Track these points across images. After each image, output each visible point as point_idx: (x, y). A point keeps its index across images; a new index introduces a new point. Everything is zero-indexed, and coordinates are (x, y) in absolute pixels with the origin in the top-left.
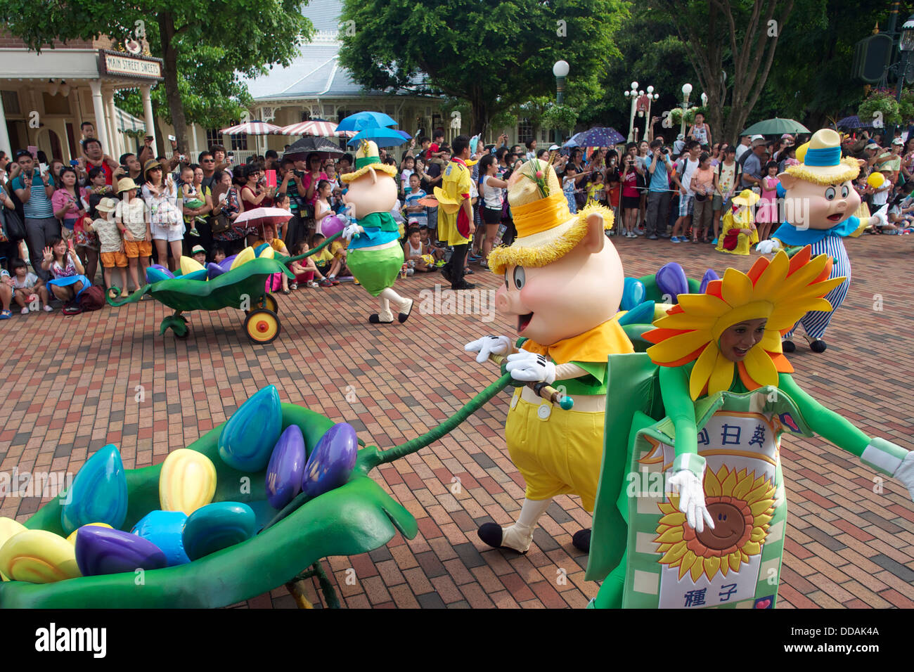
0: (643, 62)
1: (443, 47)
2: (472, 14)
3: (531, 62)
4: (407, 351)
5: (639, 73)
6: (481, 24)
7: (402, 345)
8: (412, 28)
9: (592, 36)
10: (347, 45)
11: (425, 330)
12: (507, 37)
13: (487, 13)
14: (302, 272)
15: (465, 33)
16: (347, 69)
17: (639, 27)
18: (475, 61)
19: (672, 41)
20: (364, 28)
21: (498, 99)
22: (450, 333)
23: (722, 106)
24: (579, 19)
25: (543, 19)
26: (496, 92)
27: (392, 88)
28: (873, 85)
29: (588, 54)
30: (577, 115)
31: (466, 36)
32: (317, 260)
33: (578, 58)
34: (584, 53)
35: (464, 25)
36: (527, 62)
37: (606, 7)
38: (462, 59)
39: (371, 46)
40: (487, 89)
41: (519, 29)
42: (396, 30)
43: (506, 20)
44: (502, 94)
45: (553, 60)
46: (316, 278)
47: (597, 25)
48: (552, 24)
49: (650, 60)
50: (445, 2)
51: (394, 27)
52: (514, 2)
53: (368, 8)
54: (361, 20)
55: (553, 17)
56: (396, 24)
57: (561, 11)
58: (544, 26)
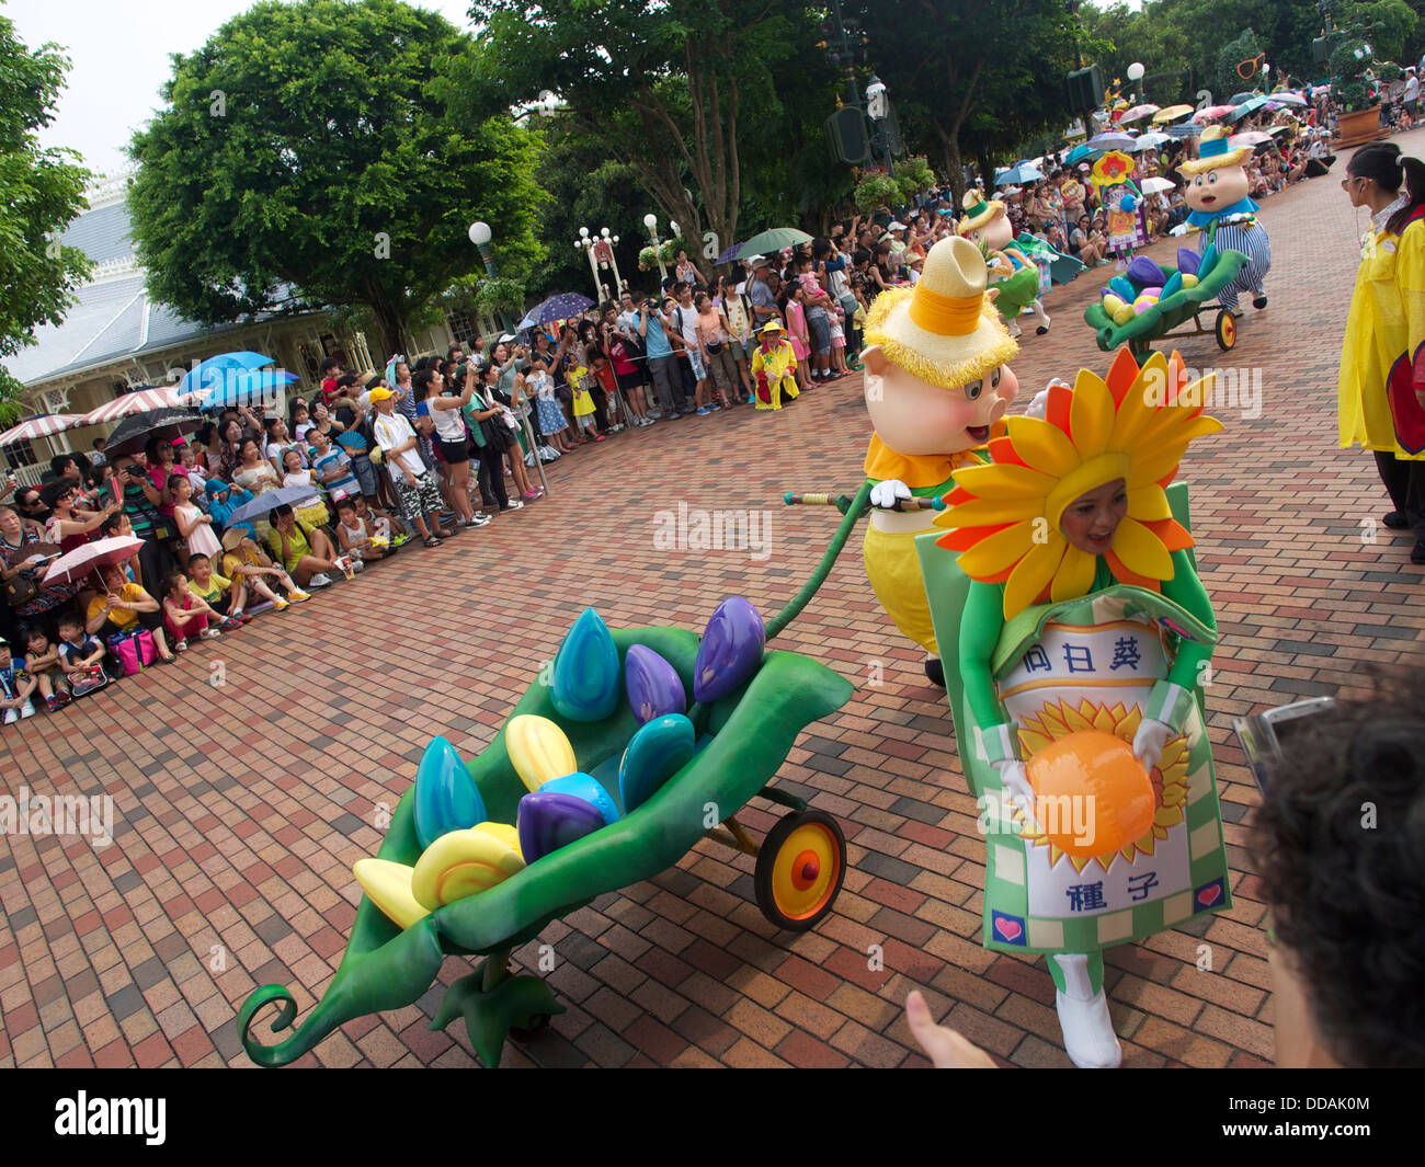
0: (584, 201)
1: (303, 242)
2: (331, 189)
3: (436, 234)
4: (390, 683)
5: (584, 215)
6: (349, 200)
7: (379, 677)
8: (249, 226)
9: (507, 183)
10: (154, 270)
11: (407, 642)
12: (392, 208)
13: (353, 184)
14: (187, 618)
15: (330, 217)
16: (166, 305)
17: (563, 158)
18: (357, 252)
19: (611, 168)
20: (173, 241)
21: (408, 293)
22: (445, 634)
23: (698, 232)
24: (482, 165)
25: (434, 174)
26: (401, 284)
27: (247, 315)
28: (860, 166)
29: (509, 208)
30: (523, 287)
31: (333, 220)
32: (206, 595)
33: (498, 214)
34: (503, 206)
35: (324, 205)
36: (431, 235)
37: (513, 144)
38: (335, 251)
39: (193, 264)
40: (388, 283)
41: (405, 195)
42: (223, 234)
43: (383, 186)
44: (410, 285)
45: (465, 225)
46: (212, 622)
47: (509, 167)
48: (448, 179)
49: (592, 196)
50: (285, 181)
51: (220, 230)
52: (386, 161)
53: (171, 212)
54: (165, 231)
55: (447, 169)
56: (223, 225)
57: (455, 161)
58: (438, 184)
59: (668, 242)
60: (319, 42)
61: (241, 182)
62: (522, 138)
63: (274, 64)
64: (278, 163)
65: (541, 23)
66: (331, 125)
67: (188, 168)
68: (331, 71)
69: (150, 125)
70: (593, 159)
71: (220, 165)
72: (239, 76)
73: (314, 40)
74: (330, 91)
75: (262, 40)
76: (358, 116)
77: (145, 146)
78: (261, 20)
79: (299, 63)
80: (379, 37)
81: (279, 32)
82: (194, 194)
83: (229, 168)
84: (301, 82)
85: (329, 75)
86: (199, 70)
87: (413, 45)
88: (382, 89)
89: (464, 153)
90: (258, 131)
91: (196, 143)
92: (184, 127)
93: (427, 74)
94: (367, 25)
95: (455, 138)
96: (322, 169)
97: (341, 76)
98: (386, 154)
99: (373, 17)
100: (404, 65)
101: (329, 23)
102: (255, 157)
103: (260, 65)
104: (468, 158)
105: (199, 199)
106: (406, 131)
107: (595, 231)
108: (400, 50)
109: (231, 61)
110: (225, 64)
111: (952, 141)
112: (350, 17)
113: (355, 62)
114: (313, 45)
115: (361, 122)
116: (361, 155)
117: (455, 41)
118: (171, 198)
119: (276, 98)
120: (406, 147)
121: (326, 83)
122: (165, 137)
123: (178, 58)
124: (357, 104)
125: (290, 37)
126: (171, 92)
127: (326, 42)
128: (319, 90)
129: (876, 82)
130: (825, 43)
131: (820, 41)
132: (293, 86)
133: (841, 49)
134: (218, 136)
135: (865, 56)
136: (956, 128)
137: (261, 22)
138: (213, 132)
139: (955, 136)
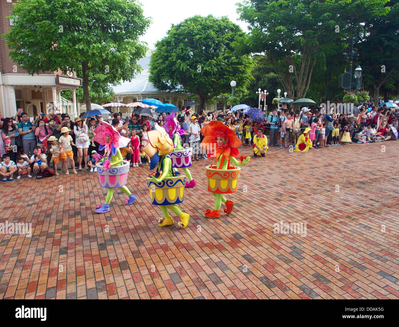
0: (262, 81)
1: (188, 76)
3: (221, 81)
5: (261, 85)
8: (177, 69)
9: (244, 72)
10: (152, 74)
12: (212, 72)
16: (152, 83)
17: (260, 69)
18: (200, 81)
19: (272, 74)
20: (158, 68)
21: (209, 94)
24: (239, 66)
25: (225, 66)
26: (208, 92)
27: (169, 90)
29: (242, 79)
33: (239, 80)
37: (248, 62)
38: (195, 79)
39: (161, 75)
40: (205, 91)
41: (217, 70)
43: (212, 66)
44: (210, 92)
45: (230, 81)
47: (245, 68)
48: (229, 68)
49: (264, 81)
50: (188, 60)
52: (215, 60)
53: (160, 61)
54: (157, 65)
55: (229, 65)
56: (171, 67)
57: (232, 63)
58: (226, 68)
59: (282, 98)
61: (178, 57)
62: (251, 62)
63: (195, 30)
64: (188, 55)
65: (266, 33)
66: (204, 48)
67: (167, 51)
68: (208, 35)
69: (162, 39)
70: (268, 71)
71: (175, 52)
72: (186, 32)
73: (206, 26)
74: (206, 40)
75: (194, 24)
76: (211, 47)
77: (159, 44)
79: (201, 31)
80: (222, 29)
81: (198, 23)
82: (166, 58)
83: (176, 54)
84: (200, 36)
85: (207, 36)
86: (177, 29)
87: (230, 32)
88: (219, 42)
89: (235, 62)
90: (186, 46)
91: (171, 46)
92: (169, 41)
93: (232, 40)
94: (220, 25)
95: (234, 58)
96: (198, 59)
97: (210, 37)
98: (215, 58)
99: (222, 23)
100: (226, 37)
101: (211, 23)
102: (183, 52)
103: (191, 30)
104: (235, 64)
105: (167, 59)
106: (222, 54)
107: (263, 90)
108: (226, 33)
109: (185, 28)
110: (183, 28)
111: (378, 89)
112: (217, 22)
113: (215, 34)
114: (206, 28)
115: (211, 49)
116: (209, 57)
117: (241, 33)
118: (161, 58)
119: (193, 39)
120: (221, 57)
121: (206, 38)
122: (164, 43)
123: (173, 25)
124: (212, 44)
125: (201, 25)
126: (169, 32)
127: (209, 27)
128: (204, 39)
129: (359, 67)
130: (346, 53)
131: (344, 52)
132: (198, 37)
133: (350, 56)
134: (177, 45)
135: (357, 59)
136: (380, 86)
137: (195, 20)
138: (176, 44)
139: (379, 88)
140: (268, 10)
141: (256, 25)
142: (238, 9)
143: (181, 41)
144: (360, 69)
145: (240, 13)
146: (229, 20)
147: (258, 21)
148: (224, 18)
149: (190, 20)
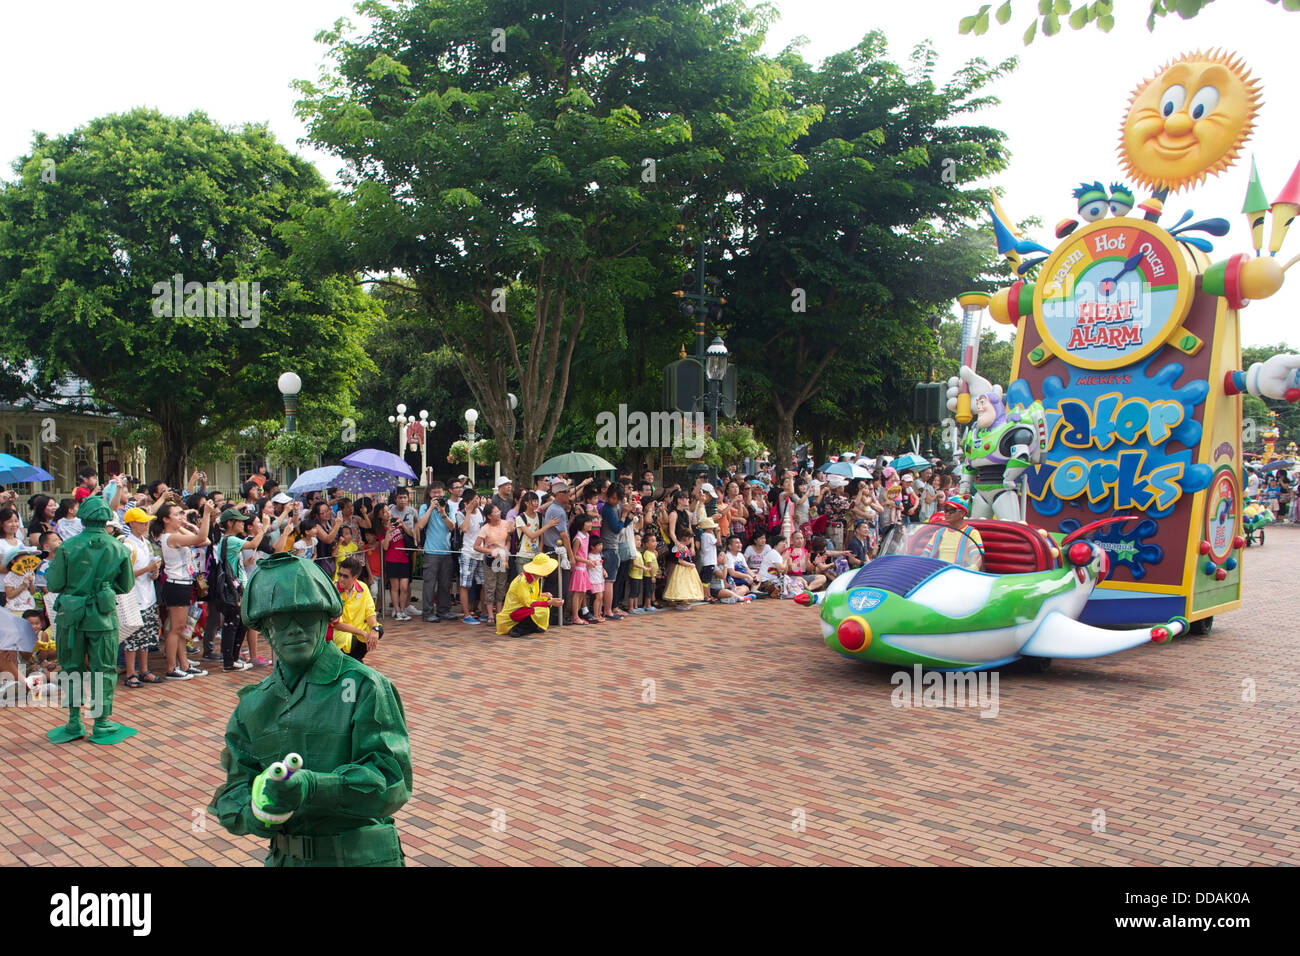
0: (412, 379)
1: (109, 345)
3: (248, 372)
5: (407, 392)
8: (57, 315)
9: (333, 342)
12: (209, 335)
15: (144, 327)
17: (402, 333)
18: (160, 368)
19: (445, 354)
21: (204, 422)
23: (512, 439)
24: (315, 318)
26: (197, 412)
27: (28, 400)
29: (330, 366)
31: (147, 331)
33: (316, 369)
34: (325, 363)
36: (244, 371)
37: (351, 305)
38: (139, 362)
40: (184, 407)
41: (227, 326)
42: (31, 315)
44: (208, 414)
45: (279, 370)
47: (340, 327)
48: (275, 322)
49: (421, 376)
50: (110, 281)
51: (27, 311)
55: (276, 312)
56: (31, 307)
57: (287, 306)
59: (483, 441)
60: (185, 159)
61: (64, 270)
62: (363, 303)
63: (134, 168)
64: (109, 262)
65: (409, 201)
66: (174, 239)
67: (14, 242)
68: (189, 190)
70: (432, 340)
71: (48, 248)
72: (96, 170)
73: (181, 156)
74: (182, 207)
75: (130, 143)
76: (203, 238)
78: (135, 124)
79: (160, 173)
80: (248, 171)
81: (149, 140)
82: (12, 269)
83: (57, 254)
84: (156, 192)
85: (186, 192)
86: (58, 153)
87: (280, 186)
88: (235, 219)
89: (299, 301)
90: (98, 226)
91: (32, 221)
92: (25, 203)
93: (285, 216)
94: (239, 157)
95: (294, 285)
97: (198, 197)
98: (221, 281)
99: (246, 150)
100: (264, 203)
101: (202, 146)
102: (86, 250)
103: (119, 165)
104: (299, 307)
105: (17, 276)
106: (247, 266)
107: (413, 410)
108: (264, 189)
109: (92, 154)
110: (87, 154)
111: (789, 417)
112: (225, 145)
113: (216, 187)
114: (179, 160)
115: (206, 244)
117: (322, 194)
120: (244, 281)
121: (181, 200)
123: (41, 137)
124: (205, 227)
125: (159, 147)
126: (23, 165)
127: (191, 162)
128: (171, 204)
129: (719, 343)
130: (682, 293)
131: (678, 290)
132: (146, 193)
133: (697, 302)
134: (56, 220)
135: (719, 315)
136: (795, 407)
137: (135, 126)
138: (52, 215)
139: (792, 414)
140: (410, 119)
141: (368, 168)
142: (299, 103)
143: (76, 205)
144: (722, 349)
145: (310, 119)
146: (273, 138)
147: (377, 153)
148: (254, 132)
149: (116, 124)
